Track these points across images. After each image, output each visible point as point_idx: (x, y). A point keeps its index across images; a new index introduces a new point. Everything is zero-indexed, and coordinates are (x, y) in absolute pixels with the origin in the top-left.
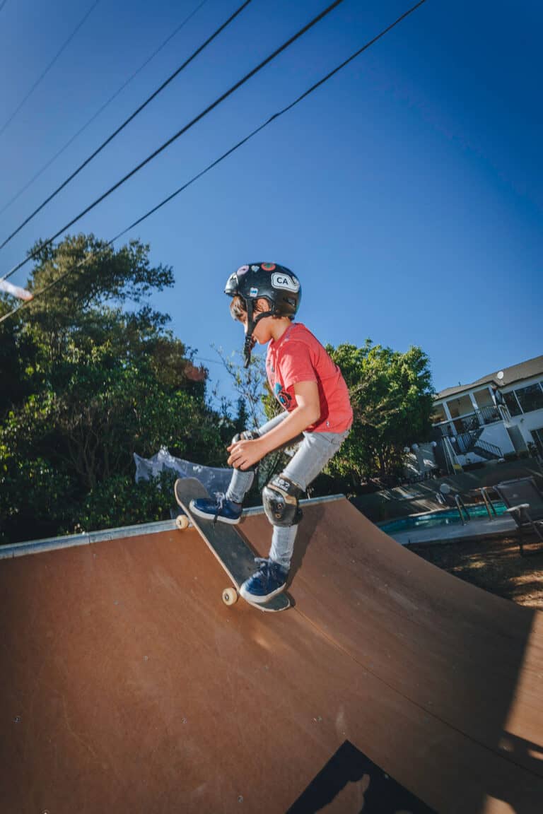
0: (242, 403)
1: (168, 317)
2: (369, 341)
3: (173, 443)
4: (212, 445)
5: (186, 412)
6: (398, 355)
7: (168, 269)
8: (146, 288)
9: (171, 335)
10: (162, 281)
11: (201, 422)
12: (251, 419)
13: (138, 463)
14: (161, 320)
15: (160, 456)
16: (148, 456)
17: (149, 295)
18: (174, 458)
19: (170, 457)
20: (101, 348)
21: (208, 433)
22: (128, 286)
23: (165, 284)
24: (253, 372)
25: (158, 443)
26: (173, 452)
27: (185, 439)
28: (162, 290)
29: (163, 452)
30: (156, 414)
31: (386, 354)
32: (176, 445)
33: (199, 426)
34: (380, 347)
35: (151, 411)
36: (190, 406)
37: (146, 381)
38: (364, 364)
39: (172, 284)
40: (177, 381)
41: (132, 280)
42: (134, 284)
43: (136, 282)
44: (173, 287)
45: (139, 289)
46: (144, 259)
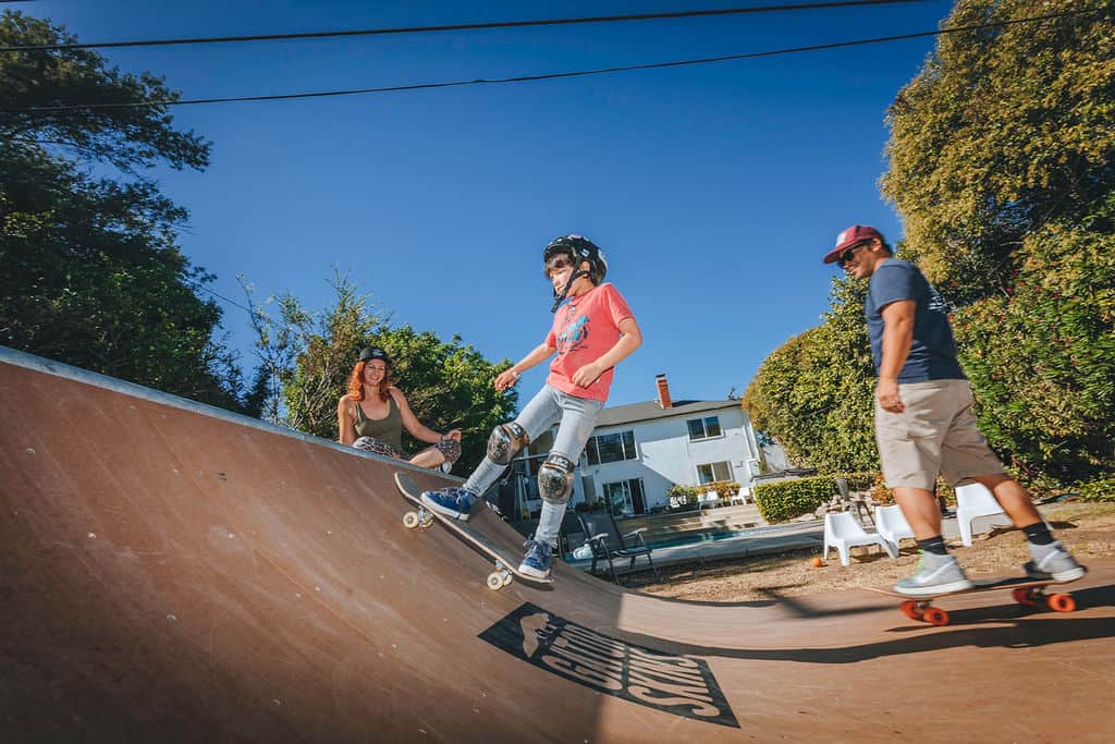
0: (265, 374)
1: (182, 213)
2: (458, 338)
6: (488, 365)
7: (202, 143)
8: (150, 155)
9: (170, 239)
10: (185, 155)
12: (270, 401)
14: (168, 212)
17: (151, 166)
22: (109, 137)
23: (189, 162)
24: (291, 335)
28: (180, 169)
31: (475, 358)
34: (471, 348)
38: (446, 364)
39: (202, 166)
41: (127, 133)
42: (128, 139)
43: (134, 137)
44: (203, 171)
45: (132, 151)
46: (161, 111)
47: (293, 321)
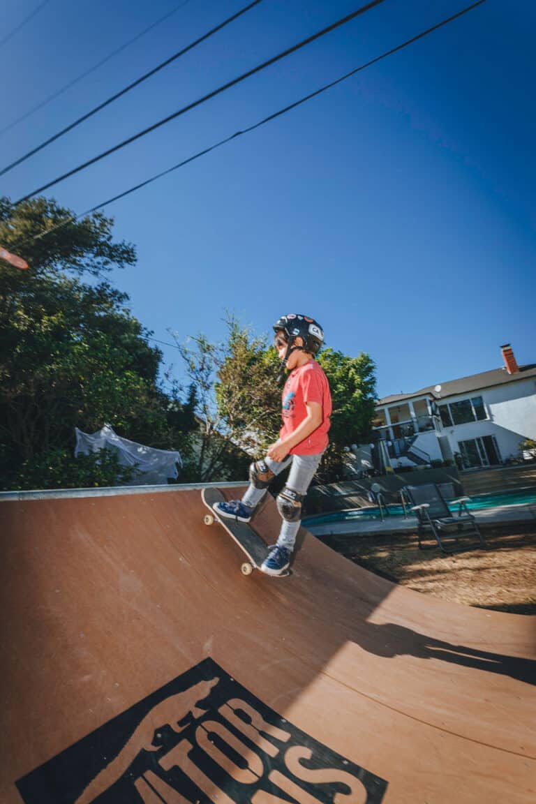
0: (193, 389)
1: (126, 296)
3: (117, 421)
4: (157, 427)
5: (135, 392)
6: (348, 360)
7: (130, 247)
8: (106, 263)
9: (128, 314)
10: (124, 258)
11: (149, 404)
12: (200, 405)
13: (79, 437)
14: (119, 298)
15: (102, 433)
16: (90, 432)
17: (110, 270)
18: (118, 437)
19: (113, 435)
20: (53, 318)
21: (154, 415)
22: (87, 258)
23: (127, 261)
24: (206, 360)
25: (103, 420)
26: (118, 431)
27: (129, 419)
28: (123, 267)
29: (106, 429)
30: (102, 391)
31: (337, 357)
32: (120, 424)
33: (145, 407)
34: (332, 350)
35: (98, 388)
36: (139, 387)
37: (96, 357)
39: (134, 262)
40: (128, 361)
41: (93, 253)
42: (95, 257)
43: (97, 255)
44: (135, 265)
45: (99, 263)
46: (107, 233)
47: (205, 352)
